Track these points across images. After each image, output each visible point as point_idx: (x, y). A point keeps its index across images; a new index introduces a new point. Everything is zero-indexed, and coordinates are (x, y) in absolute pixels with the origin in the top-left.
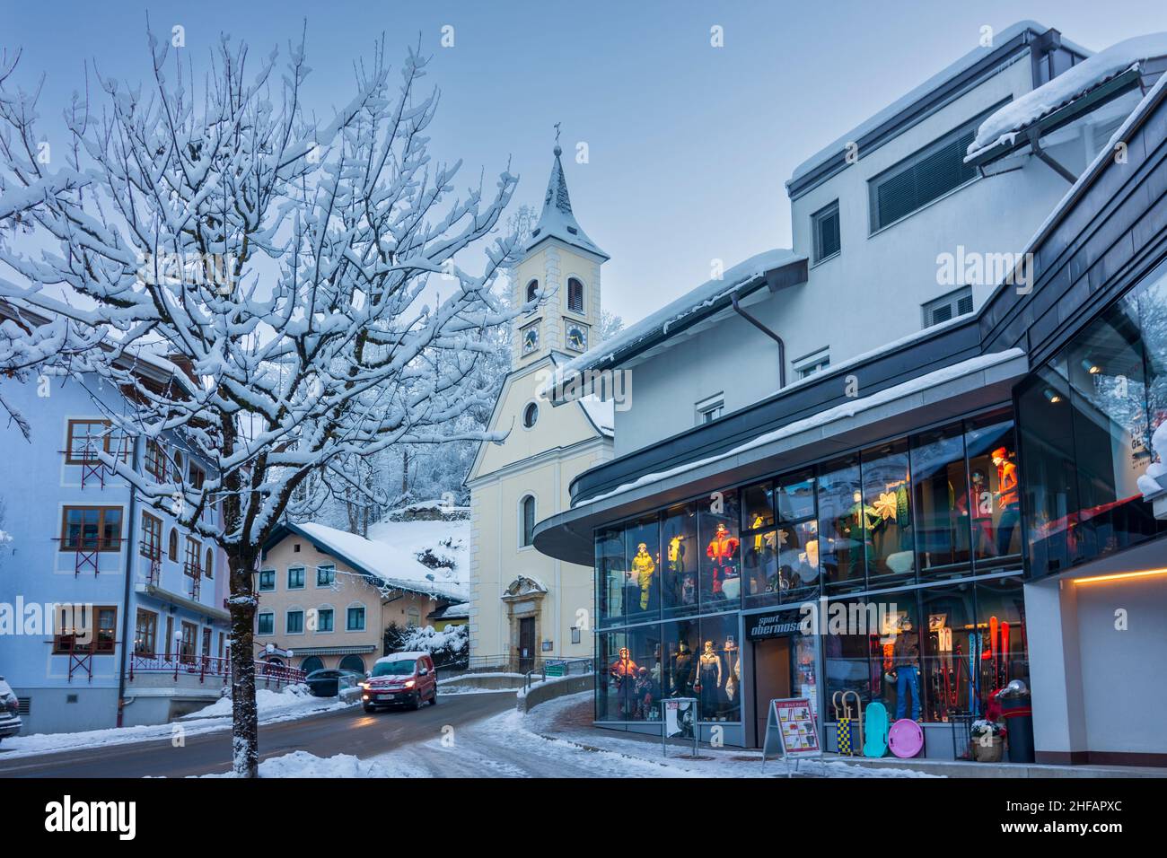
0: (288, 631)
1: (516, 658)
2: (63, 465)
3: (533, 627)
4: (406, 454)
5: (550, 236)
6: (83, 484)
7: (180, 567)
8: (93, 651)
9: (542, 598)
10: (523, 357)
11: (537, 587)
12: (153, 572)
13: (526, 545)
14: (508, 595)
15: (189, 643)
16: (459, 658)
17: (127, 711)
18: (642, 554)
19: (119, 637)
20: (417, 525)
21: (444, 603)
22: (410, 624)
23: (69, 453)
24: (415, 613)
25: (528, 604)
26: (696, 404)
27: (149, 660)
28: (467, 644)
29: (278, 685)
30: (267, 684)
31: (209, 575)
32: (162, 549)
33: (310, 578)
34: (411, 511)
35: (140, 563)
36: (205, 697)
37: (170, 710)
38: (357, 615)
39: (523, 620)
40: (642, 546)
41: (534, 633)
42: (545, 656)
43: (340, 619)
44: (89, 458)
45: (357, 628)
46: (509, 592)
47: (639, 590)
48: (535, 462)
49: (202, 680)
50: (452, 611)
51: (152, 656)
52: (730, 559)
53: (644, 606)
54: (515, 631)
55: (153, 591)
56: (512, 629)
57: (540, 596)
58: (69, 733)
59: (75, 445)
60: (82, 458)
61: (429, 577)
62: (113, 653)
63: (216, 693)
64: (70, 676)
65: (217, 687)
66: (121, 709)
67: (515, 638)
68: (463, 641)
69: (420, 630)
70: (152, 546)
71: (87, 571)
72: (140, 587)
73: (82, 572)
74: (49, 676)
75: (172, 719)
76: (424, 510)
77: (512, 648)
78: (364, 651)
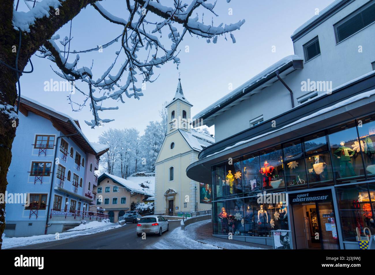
0: (105, 204)
1: (168, 211)
2: (33, 149)
3: (173, 203)
4: (136, 160)
5: (178, 99)
6: (39, 155)
7: (71, 183)
8: (39, 208)
9: (175, 195)
10: (170, 131)
11: (174, 192)
12: (61, 183)
13: (171, 180)
14: (166, 194)
15: (73, 206)
16: (151, 211)
17: (48, 229)
18: (230, 174)
19: (47, 204)
20: (139, 177)
21: (147, 196)
22: (138, 202)
23: (35, 145)
24: (139, 199)
25: (171, 196)
26: (250, 121)
27: (57, 211)
28: (154, 207)
29: (100, 220)
30: (97, 219)
31: (81, 186)
32: (65, 176)
33: (111, 190)
34: (137, 174)
35: (56, 181)
36: (76, 224)
37: (63, 228)
38: (124, 199)
39: (170, 201)
40: (230, 171)
41: (173, 204)
42: (176, 211)
43: (119, 201)
44: (42, 147)
45: (124, 203)
46: (166, 193)
47: (229, 187)
48: (174, 158)
49: (75, 218)
50: (149, 199)
51: (60, 210)
52: (271, 174)
53: (231, 192)
54: (167, 204)
55: (60, 189)
56: (167, 203)
57: (175, 194)
58: (24, 237)
59: (38, 143)
60: (39, 147)
61: (143, 190)
62: (45, 209)
63: (79, 222)
64: (30, 217)
65: (80, 220)
66: (46, 228)
67: (168, 206)
68: (153, 207)
69: (141, 204)
70: (61, 175)
71: (39, 182)
72: (56, 188)
73: (37, 183)
74: (23, 217)
75: (64, 231)
76: (141, 174)
77: (167, 209)
78: (125, 209)
